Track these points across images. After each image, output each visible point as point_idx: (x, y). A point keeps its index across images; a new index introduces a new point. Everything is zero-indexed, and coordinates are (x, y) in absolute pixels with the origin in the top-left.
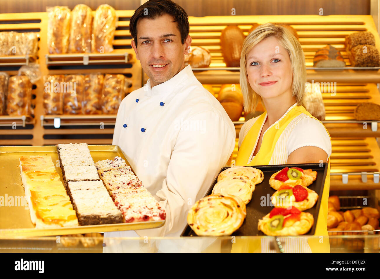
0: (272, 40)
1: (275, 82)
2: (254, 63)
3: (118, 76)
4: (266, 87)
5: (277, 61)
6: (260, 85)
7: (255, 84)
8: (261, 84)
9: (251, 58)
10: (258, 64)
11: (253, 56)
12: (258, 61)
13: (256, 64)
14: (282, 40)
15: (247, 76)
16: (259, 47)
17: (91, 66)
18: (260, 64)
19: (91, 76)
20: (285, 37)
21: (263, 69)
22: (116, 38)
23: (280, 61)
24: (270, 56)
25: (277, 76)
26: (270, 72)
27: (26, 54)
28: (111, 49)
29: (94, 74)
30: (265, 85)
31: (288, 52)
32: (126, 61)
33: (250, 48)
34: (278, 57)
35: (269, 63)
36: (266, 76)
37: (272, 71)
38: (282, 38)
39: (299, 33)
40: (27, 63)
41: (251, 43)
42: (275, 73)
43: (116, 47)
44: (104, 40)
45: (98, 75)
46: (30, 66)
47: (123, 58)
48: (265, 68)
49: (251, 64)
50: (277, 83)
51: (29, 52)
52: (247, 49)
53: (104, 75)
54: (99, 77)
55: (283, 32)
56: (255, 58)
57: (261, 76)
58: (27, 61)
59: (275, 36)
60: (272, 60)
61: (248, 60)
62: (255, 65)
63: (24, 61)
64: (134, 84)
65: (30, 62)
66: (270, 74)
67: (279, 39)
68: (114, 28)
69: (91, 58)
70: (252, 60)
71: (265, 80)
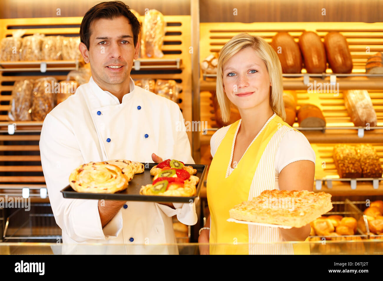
0: (249, 51)
1: (252, 93)
2: (231, 73)
3: (170, 81)
4: (243, 98)
5: (254, 72)
6: (236, 96)
7: (232, 94)
8: (238, 95)
9: (227, 69)
10: (235, 75)
11: (230, 66)
12: (234, 72)
13: (233, 74)
14: (259, 51)
15: (224, 86)
16: (235, 59)
17: (142, 72)
18: (237, 75)
19: (143, 81)
20: (262, 47)
21: (240, 80)
22: (166, 43)
23: (257, 71)
24: (248, 67)
25: (254, 87)
26: (248, 83)
27: (75, 59)
28: (162, 55)
29: (145, 79)
30: (242, 96)
31: (265, 62)
32: (178, 66)
33: (226, 60)
34: (255, 67)
35: (246, 74)
36: (243, 87)
37: (249, 82)
38: (259, 49)
39: (349, 40)
40: (77, 68)
41: (228, 54)
42: (251, 83)
43: (165, 52)
44: (155, 46)
45: (149, 80)
46: (80, 71)
47: (175, 63)
48: (242, 79)
49: (228, 75)
50: (254, 93)
51: (78, 57)
52: (223, 59)
53: (155, 80)
54: (151, 82)
55: (259, 42)
56: (232, 69)
57: (239, 87)
58: (77, 66)
59: (252, 46)
60: (248, 71)
61: (225, 70)
62: (232, 76)
63: (73, 65)
64: (184, 90)
65: (80, 67)
66: (247, 85)
67: (256, 50)
68: (164, 33)
69: (142, 64)
70: (229, 71)
71: (243, 91)
